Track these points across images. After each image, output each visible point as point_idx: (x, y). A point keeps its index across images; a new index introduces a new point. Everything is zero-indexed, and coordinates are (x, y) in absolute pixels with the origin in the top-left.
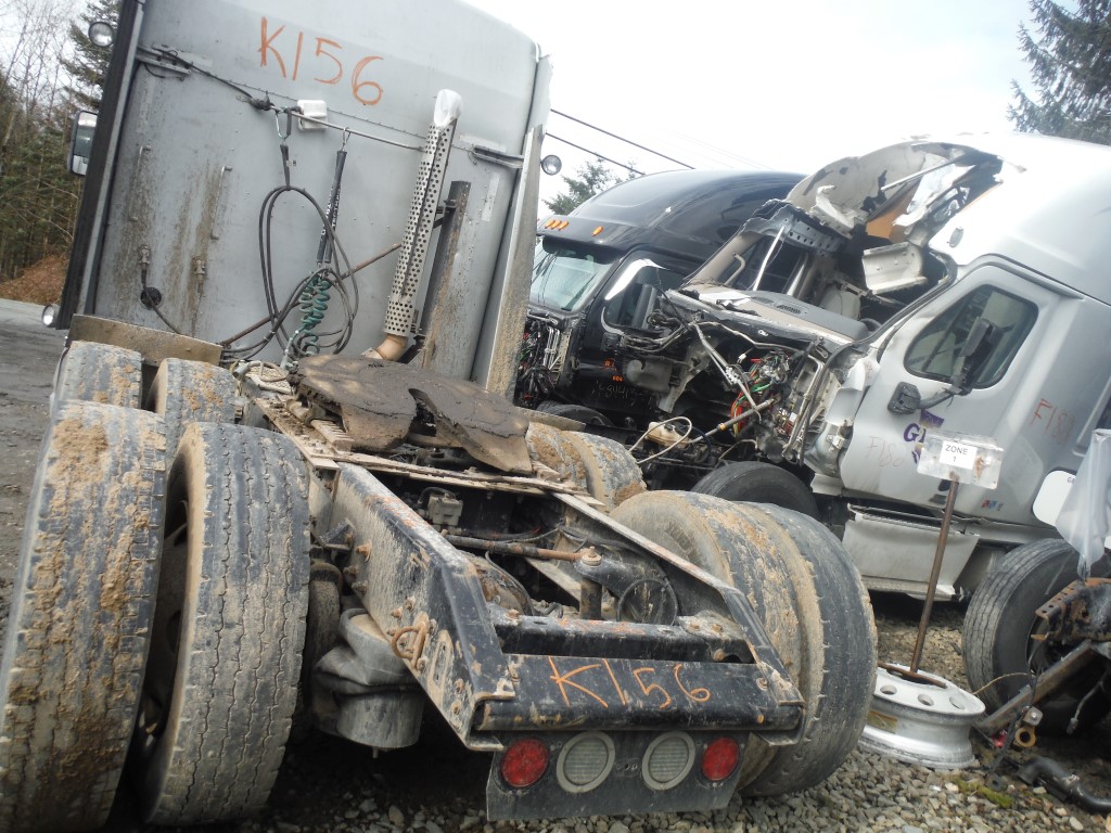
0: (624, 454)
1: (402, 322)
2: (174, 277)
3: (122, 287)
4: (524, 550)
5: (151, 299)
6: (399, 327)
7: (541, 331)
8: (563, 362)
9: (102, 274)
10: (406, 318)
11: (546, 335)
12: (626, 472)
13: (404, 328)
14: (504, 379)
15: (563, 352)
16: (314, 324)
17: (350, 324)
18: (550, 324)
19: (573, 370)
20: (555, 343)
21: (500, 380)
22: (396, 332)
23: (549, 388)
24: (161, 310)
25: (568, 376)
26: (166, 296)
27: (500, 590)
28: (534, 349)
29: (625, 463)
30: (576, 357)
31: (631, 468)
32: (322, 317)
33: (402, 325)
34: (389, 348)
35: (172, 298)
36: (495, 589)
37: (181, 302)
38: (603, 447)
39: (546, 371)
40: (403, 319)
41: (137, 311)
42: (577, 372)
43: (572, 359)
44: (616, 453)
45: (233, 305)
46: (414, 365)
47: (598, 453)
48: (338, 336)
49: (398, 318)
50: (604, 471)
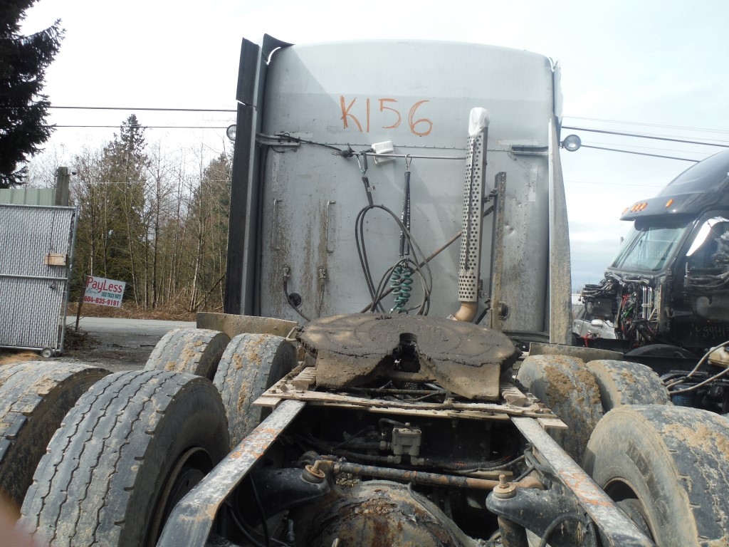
0: (649, 377)
1: (470, 291)
2: (308, 283)
3: (276, 296)
4: (450, 481)
5: (295, 301)
6: (467, 295)
7: (636, 291)
8: (659, 312)
9: (262, 288)
10: (472, 287)
11: (640, 293)
12: (648, 393)
13: (471, 295)
15: (658, 305)
16: (404, 302)
17: (427, 299)
18: (643, 284)
19: (669, 318)
20: (650, 297)
21: (559, 326)
22: (465, 299)
23: (652, 335)
24: (300, 309)
25: (666, 324)
26: (304, 298)
27: (407, 526)
28: (634, 306)
29: (648, 385)
30: (670, 306)
31: (656, 389)
32: (409, 296)
33: (470, 293)
34: (463, 312)
35: (308, 298)
36: (400, 525)
37: (314, 301)
38: (625, 371)
39: (645, 322)
40: (470, 288)
41: (287, 311)
42: (673, 319)
43: (667, 309)
44: (639, 375)
45: (350, 297)
46: (484, 324)
47: (618, 378)
48: (420, 309)
49: (466, 288)
50: (623, 394)
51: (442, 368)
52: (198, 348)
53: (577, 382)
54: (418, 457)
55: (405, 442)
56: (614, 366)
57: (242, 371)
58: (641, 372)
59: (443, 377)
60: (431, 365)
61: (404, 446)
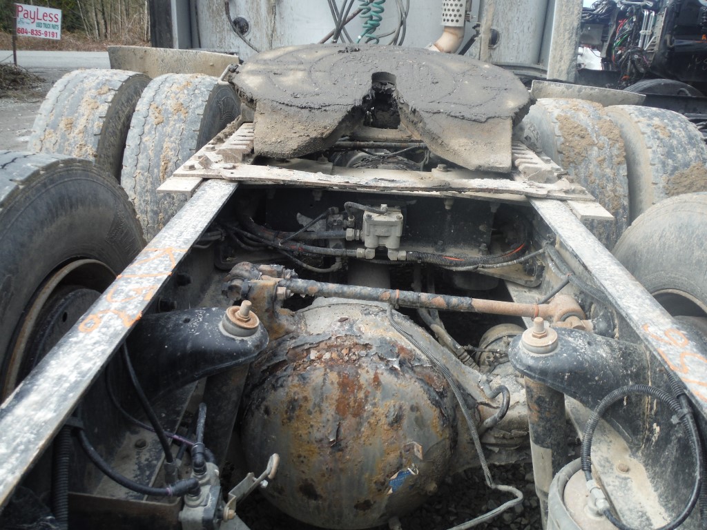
0: (685, 129)
1: (455, 12)
2: (255, 4)
3: (217, 22)
4: (448, 304)
5: (241, 27)
6: (453, 17)
7: (636, 14)
8: (658, 41)
9: (200, 12)
10: (458, 7)
11: (641, 18)
12: (685, 150)
13: (457, 18)
14: (565, 57)
15: (658, 32)
16: (373, 28)
17: (402, 23)
18: (645, 7)
19: (669, 48)
20: (651, 23)
21: (561, 58)
22: (450, 24)
23: (645, 67)
24: (247, 38)
25: (663, 54)
26: (251, 23)
27: (386, 378)
28: (630, 33)
29: (685, 140)
30: (671, 34)
31: (694, 145)
32: (380, 19)
33: (455, 16)
34: (446, 41)
35: (257, 24)
36: (376, 379)
37: (265, 27)
38: (656, 121)
39: (641, 51)
40: (456, 9)
41: (232, 40)
42: (672, 49)
43: (668, 37)
44: (674, 127)
45: (308, 22)
46: (471, 55)
47: (648, 131)
48: (393, 36)
49: (451, 8)
50: (654, 152)
51: (432, 124)
52: (104, 97)
53: (598, 136)
54: (397, 250)
55: (381, 231)
56: (642, 114)
57: (163, 127)
58: (677, 123)
59: (434, 138)
60: (416, 120)
61: (379, 237)
